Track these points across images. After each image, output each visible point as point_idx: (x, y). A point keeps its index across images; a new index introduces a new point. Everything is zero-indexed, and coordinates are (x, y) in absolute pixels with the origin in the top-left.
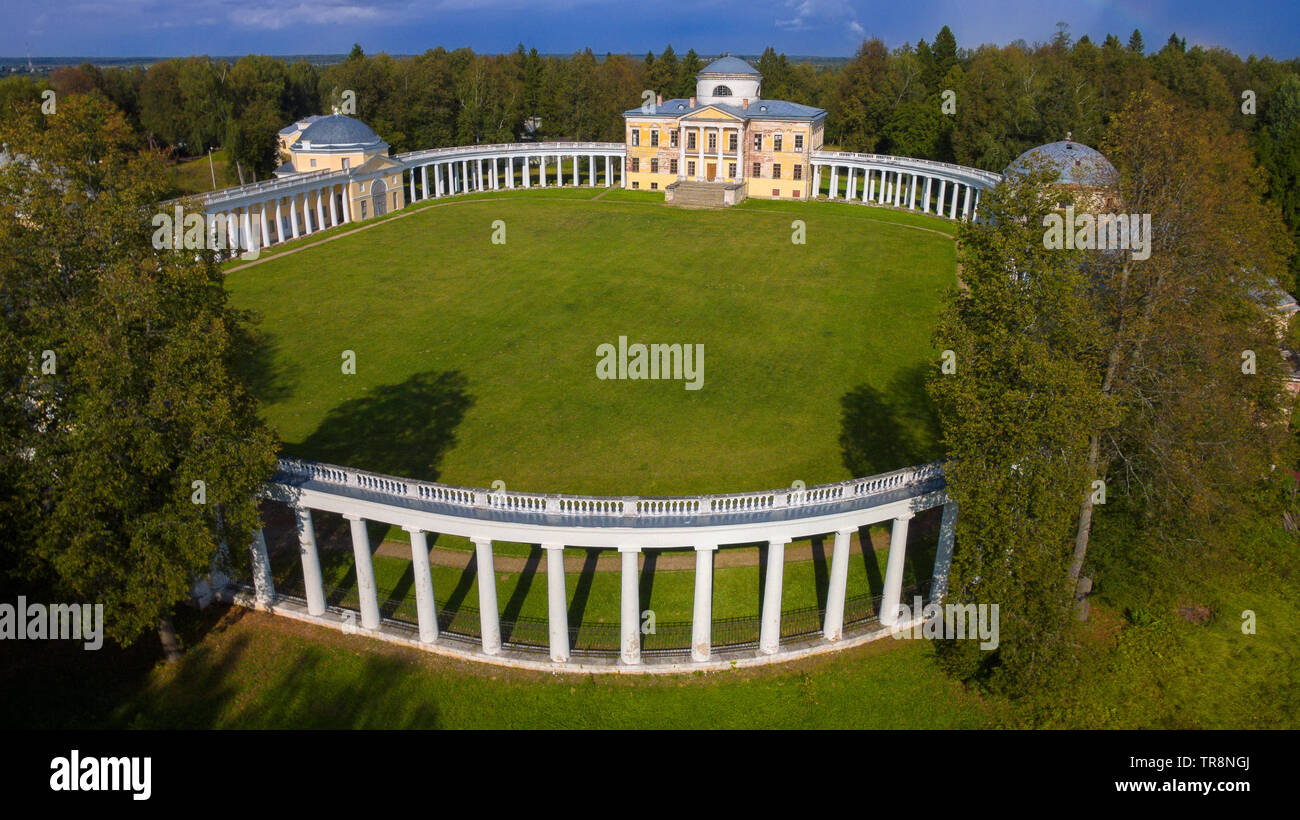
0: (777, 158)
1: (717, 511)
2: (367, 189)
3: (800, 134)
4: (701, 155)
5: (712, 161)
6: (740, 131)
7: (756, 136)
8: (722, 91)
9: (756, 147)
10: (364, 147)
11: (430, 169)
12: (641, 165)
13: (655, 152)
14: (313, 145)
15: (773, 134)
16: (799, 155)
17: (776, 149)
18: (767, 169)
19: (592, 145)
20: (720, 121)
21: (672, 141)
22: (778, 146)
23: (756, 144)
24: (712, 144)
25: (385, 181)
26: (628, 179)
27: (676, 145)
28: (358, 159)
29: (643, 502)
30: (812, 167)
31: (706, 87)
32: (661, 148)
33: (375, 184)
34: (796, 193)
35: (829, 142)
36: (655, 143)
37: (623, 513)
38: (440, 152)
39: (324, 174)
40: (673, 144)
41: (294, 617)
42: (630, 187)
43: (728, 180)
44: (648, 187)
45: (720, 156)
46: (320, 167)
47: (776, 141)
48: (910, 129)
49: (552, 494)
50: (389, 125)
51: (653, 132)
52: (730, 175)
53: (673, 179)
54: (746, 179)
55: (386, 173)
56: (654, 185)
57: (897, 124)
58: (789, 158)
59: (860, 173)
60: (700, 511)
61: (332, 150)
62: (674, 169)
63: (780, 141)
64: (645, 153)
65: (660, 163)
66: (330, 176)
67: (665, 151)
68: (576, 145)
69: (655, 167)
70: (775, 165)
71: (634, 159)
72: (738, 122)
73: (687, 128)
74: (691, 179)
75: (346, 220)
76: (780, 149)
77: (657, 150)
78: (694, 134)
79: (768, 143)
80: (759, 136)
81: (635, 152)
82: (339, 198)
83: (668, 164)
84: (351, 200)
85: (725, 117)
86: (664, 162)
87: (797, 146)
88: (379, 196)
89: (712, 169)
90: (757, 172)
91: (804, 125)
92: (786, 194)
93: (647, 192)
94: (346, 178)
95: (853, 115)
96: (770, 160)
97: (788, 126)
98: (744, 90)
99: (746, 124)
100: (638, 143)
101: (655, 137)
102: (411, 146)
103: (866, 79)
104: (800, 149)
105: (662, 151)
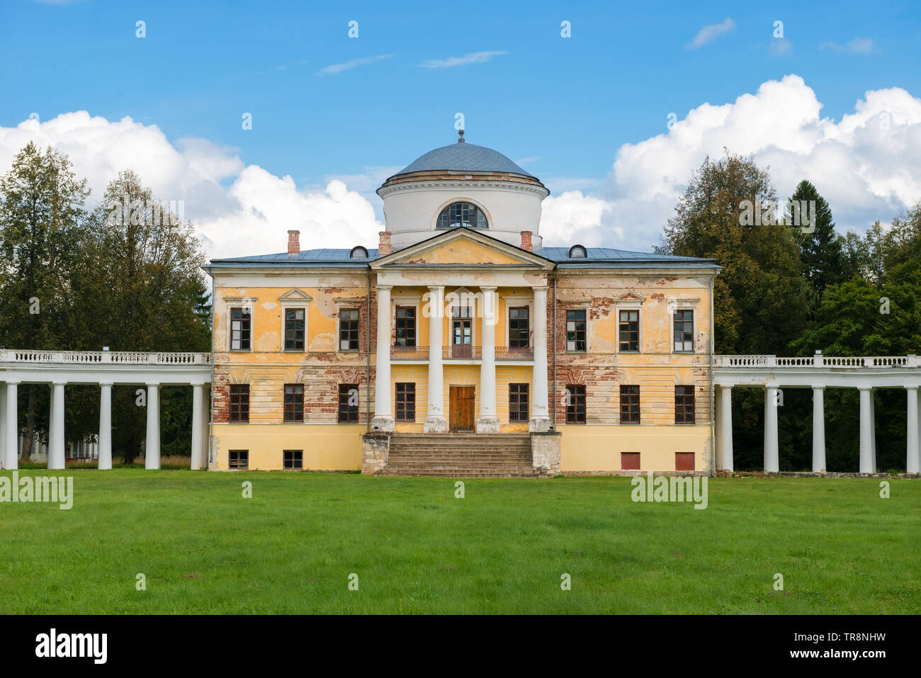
0: (630, 369)
3: (687, 306)
4: (434, 363)
5: (463, 381)
6: (541, 300)
7: (571, 315)
9: (571, 343)
12: (254, 402)
13: (295, 366)
15: (615, 310)
16: (687, 361)
17: (624, 348)
18: (602, 399)
20: (487, 269)
21: (343, 336)
22: (630, 336)
23: (570, 336)
26: (214, 444)
27: (354, 345)
30: (718, 390)
32: (312, 354)
34: (684, 461)
36: (295, 340)
40: (346, 344)
42: (221, 463)
44: (278, 463)
45: (489, 363)
47: (622, 327)
51: (289, 313)
52: (513, 417)
54: (554, 426)
56: (293, 458)
58: (661, 370)
62: (351, 408)
63: (635, 325)
64: (267, 371)
65: (310, 396)
67: (322, 362)
69: (294, 407)
70: (624, 389)
71: (234, 388)
73: (396, 290)
74: (405, 428)
76: (636, 347)
77: (297, 359)
78: (413, 309)
79: (603, 332)
81: (236, 367)
83: (331, 398)
85: (498, 260)
87: (677, 337)
89: (463, 400)
90: (577, 414)
91: (693, 283)
92: (657, 466)
93: (271, 477)
96: (612, 374)
97: (650, 287)
99: (553, 279)
100: (246, 345)
101: (295, 325)
104: (688, 345)
105: (315, 362)
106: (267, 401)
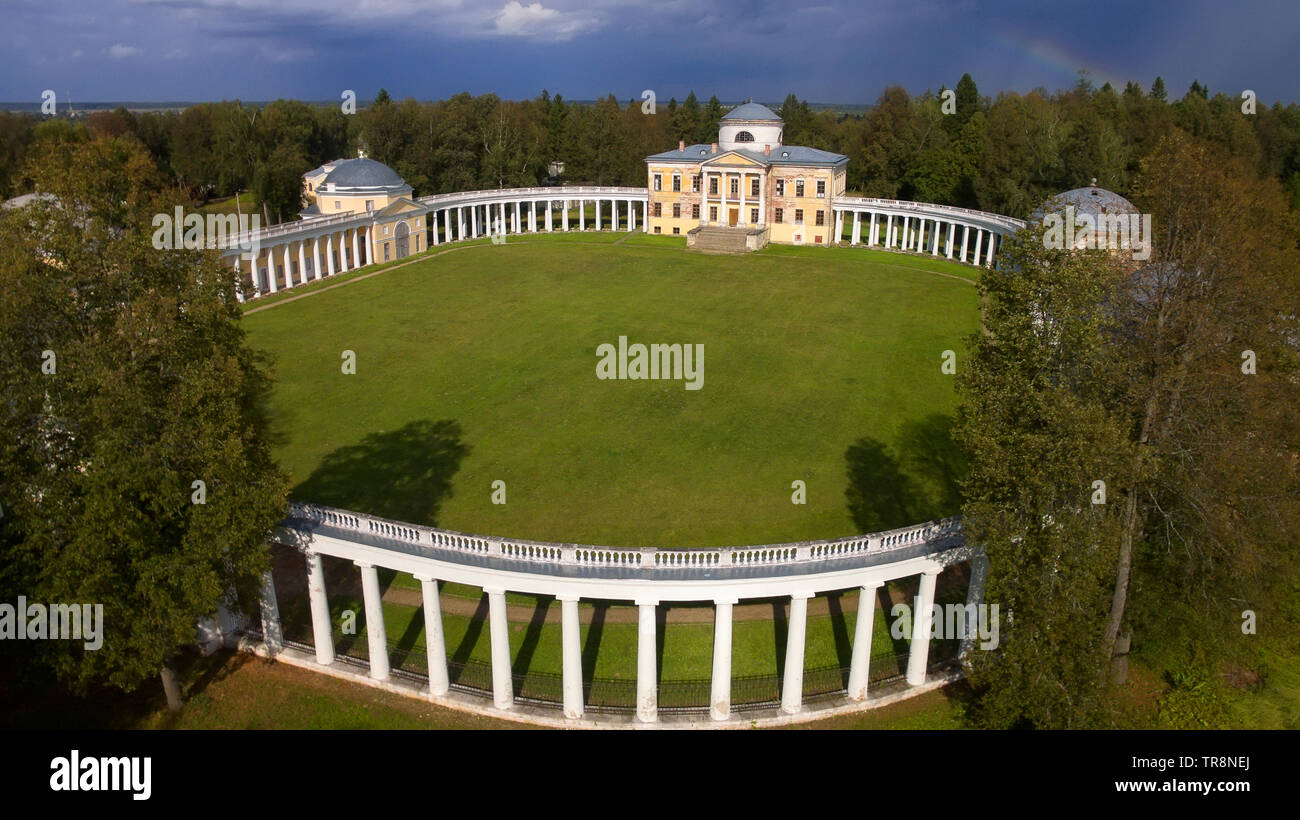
0: (800, 203)
1: (738, 563)
2: (389, 231)
3: (823, 180)
4: (724, 201)
5: (734, 207)
6: (762, 176)
7: (778, 181)
8: (744, 137)
9: (778, 193)
10: (388, 189)
11: (454, 212)
12: (663, 209)
13: (677, 197)
14: (338, 188)
15: (795, 180)
16: (821, 201)
17: (798, 195)
18: (789, 214)
19: (614, 190)
20: (742, 166)
21: (694, 186)
22: (800, 191)
23: (778, 189)
24: (735, 189)
25: (408, 223)
26: (650, 223)
27: (698, 190)
28: (382, 202)
29: (661, 554)
30: (835, 212)
31: (728, 133)
32: (683, 193)
33: (398, 227)
34: (818, 239)
35: (851, 188)
36: (677, 187)
37: (641, 564)
38: (464, 196)
39: (347, 216)
40: (695, 189)
41: (302, 666)
42: (652, 231)
43: (750, 225)
44: (670, 232)
45: (743, 202)
46: (345, 208)
47: (798, 187)
48: (932, 176)
49: (568, 544)
50: (413, 167)
51: (675, 177)
52: (753, 221)
53: (695, 224)
54: (768, 225)
55: (409, 215)
56: (676, 230)
57: (919, 170)
58: (812, 203)
59: (883, 219)
60: (720, 564)
61: (357, 192)
62: (696, 213)
63: (803, 186)
64: (668, 199)
65: (682, 208)
66: (354, 218)
67: (687, 196)
68: (598, 189)
69: (677, 213)
70: (797, 211)
71: (656, 204)
72: (761, 167)
73: (709, 173)
74: (713, 224)
75: (369, 262)
76: (802, 195)
77: (678, 194)
78: (716, 180)
79: (790, 189)
80: (781, 182)
81: (657, 197)
82: (362, 241)
83: (690, 209)
84: (374, 242)
85: (746, 163)
86: (686, 208)
87: (819, 192)
88: (402, 238)
89: (734, 214)
90: (779, 218)
91: (826, 171)
92: (807, 239)
93: (669, 237)
94: (370, 220)
95: (875, 161)
96: (792, 205)
97: (810, 171)
98: (767, 136)
99: (768, 169)
100: (660, 188)
101: (677, 182)
102: (436, 189)
103: (889, 127)
104: (823, 195)
105: (684, 196)
106: (667, 209)
